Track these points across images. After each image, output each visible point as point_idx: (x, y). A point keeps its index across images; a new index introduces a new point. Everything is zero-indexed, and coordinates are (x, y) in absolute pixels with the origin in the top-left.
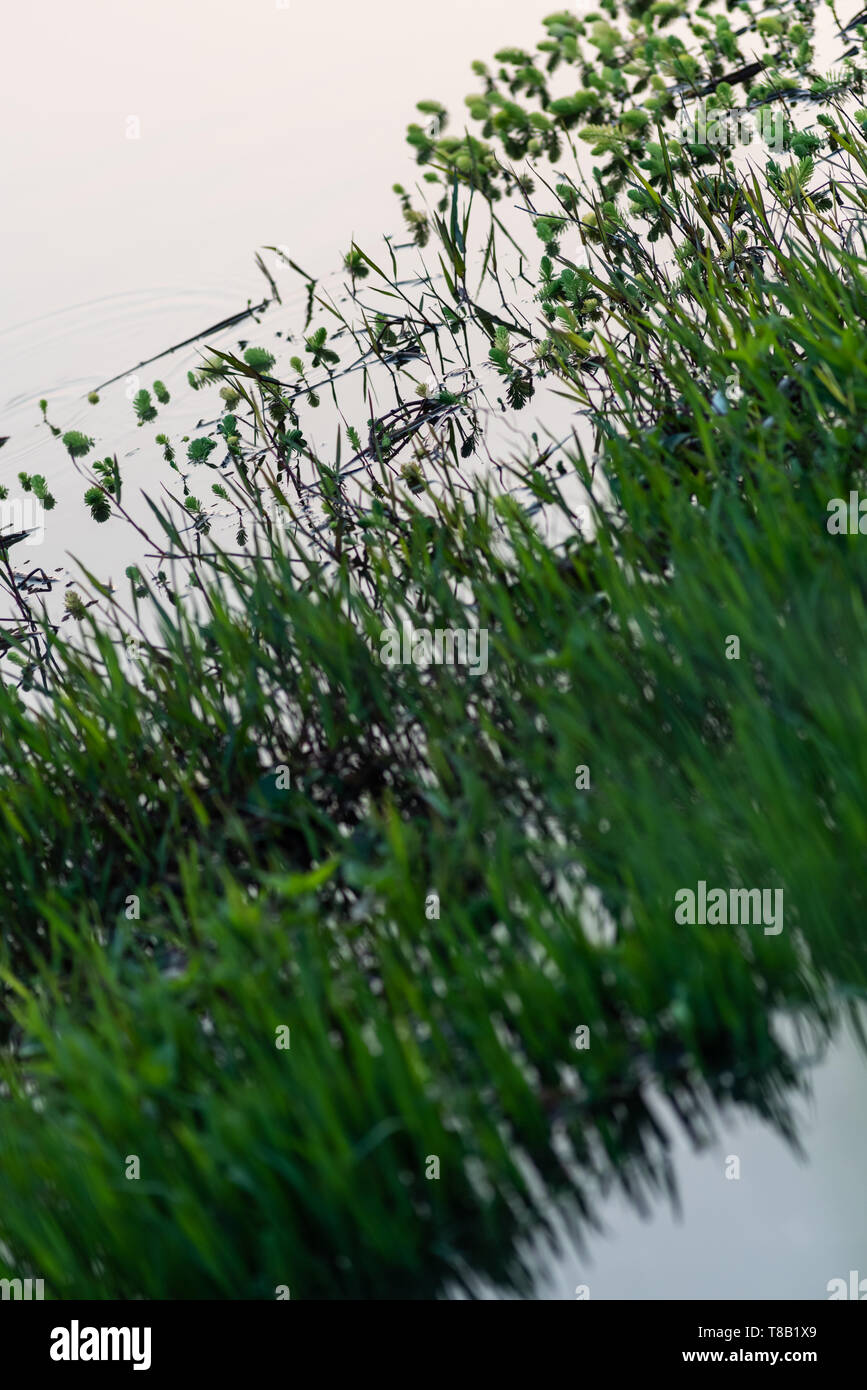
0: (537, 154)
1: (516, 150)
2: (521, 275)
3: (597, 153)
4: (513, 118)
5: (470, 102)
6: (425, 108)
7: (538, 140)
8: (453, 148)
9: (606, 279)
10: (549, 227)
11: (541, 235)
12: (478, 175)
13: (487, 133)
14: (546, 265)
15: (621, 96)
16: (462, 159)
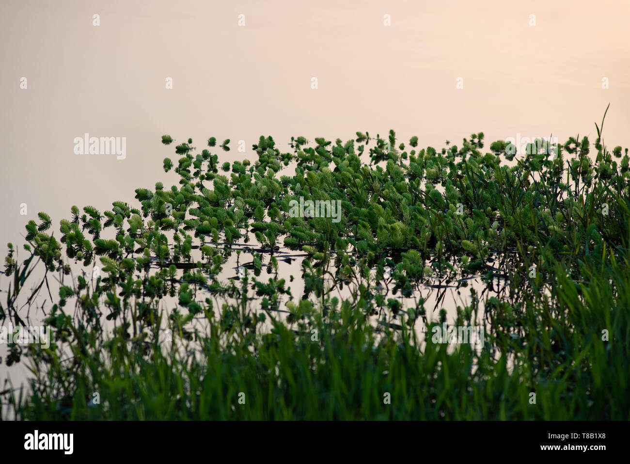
0: (79, 259)
1: (71, 253)
2: (42, 308)
3: (104, 270)
4: (78, 238)
5: (62, 223)
6: (41, 216)
7: (82, 253)
8: (44, 239)
9: (77, 327)
10: (66, 293)
11: (61, 294)
12: (48, 256)
13: (63, 240)
14: (55, 308)
15: (129, 250)
16: (45, 246)
